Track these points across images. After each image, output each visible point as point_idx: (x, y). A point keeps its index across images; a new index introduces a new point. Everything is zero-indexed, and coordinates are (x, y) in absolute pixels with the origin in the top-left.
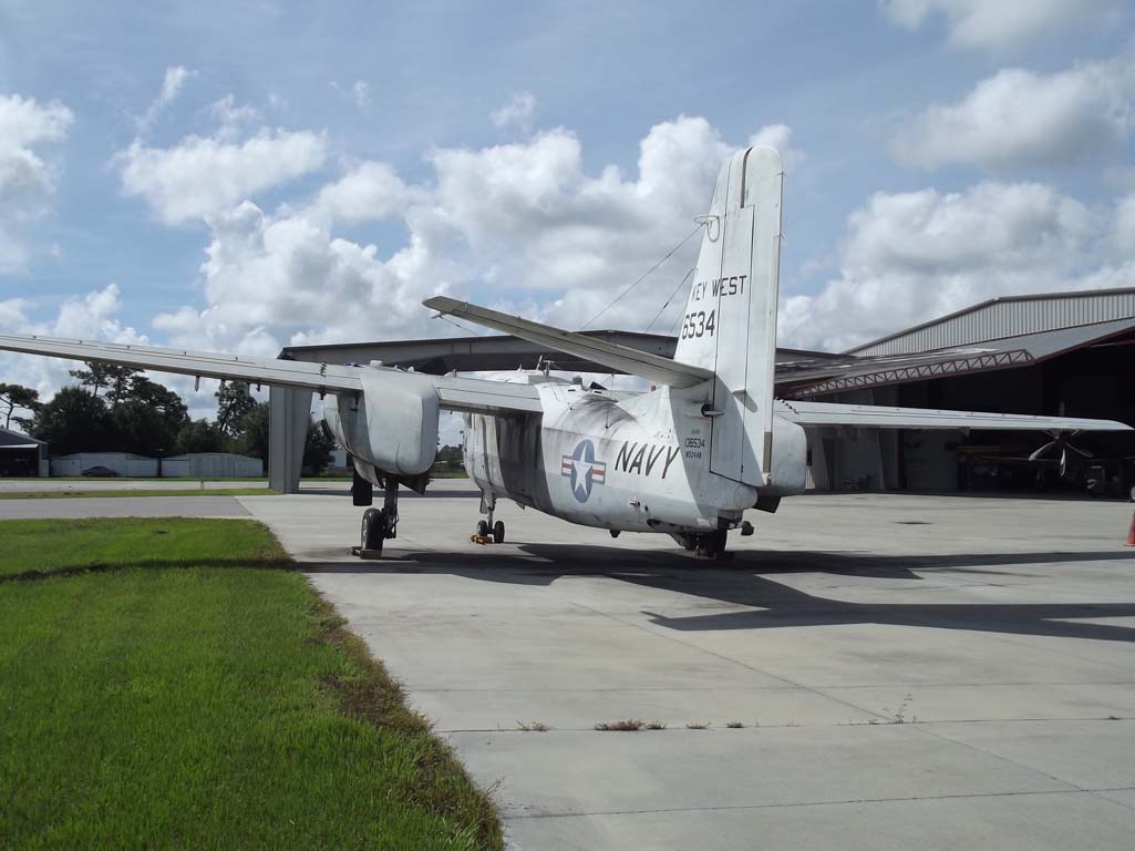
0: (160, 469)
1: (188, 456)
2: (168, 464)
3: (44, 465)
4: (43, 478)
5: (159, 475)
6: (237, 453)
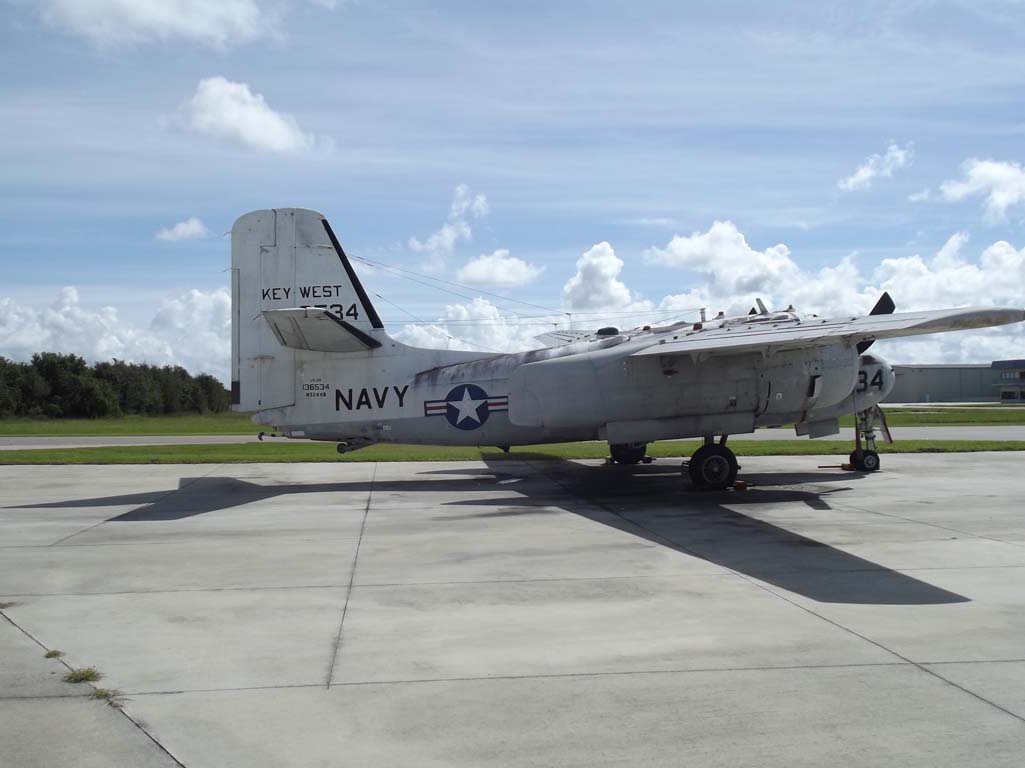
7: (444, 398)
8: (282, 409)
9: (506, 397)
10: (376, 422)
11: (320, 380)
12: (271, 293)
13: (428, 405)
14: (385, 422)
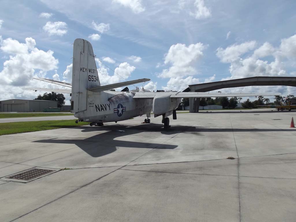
0: (203, 108)
1: (208, 106)
2: (205, 107)
3: (183, 108)
4: (183, 110)
5: (203, 109)
6: (218, 105)
7: (117, 108)
8: (83, 111)
9: (126, 107)
10: (105, 115)
11: (92, 101)
12: (82, 69)
13: (115, 110)
14: (107, 115)
